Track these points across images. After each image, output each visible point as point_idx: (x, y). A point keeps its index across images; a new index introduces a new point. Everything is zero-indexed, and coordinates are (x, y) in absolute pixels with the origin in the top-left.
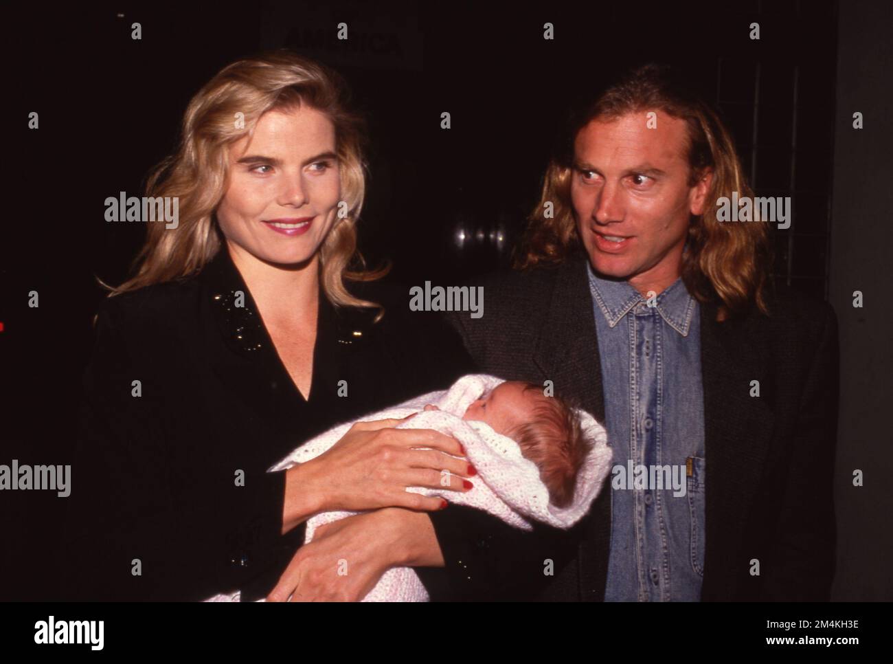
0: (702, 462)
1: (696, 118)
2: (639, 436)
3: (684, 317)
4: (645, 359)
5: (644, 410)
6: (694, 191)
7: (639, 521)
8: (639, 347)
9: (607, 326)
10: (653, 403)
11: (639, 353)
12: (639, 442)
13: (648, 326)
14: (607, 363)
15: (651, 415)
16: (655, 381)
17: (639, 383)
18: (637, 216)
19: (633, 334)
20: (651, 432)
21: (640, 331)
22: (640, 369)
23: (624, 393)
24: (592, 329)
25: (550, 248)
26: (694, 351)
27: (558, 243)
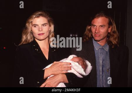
0: (110, 69)
1: (110, 18)
2: (101, 66)
3: (107, 49)
4: (102, 55)
5: (102, 62)
6: (109, 29)
7: (101, 78)
8: (101, 53)
9: (96, 50)
10: (103, 61)
11: (101, 54)
12: (101, 67)
13: (102, 50)
14: (96, 55)
15: (103, 63)
16: (103, 58)
17: (101, 58)
18: (101, 32)
19: (100, 51)
20: (103, 65)
21: (101, 51)
22: (101, 56)
23: (99, 59)
24: (94, 50)
25: (87, 38)
26: (108, 54)
27: (88, 37)
